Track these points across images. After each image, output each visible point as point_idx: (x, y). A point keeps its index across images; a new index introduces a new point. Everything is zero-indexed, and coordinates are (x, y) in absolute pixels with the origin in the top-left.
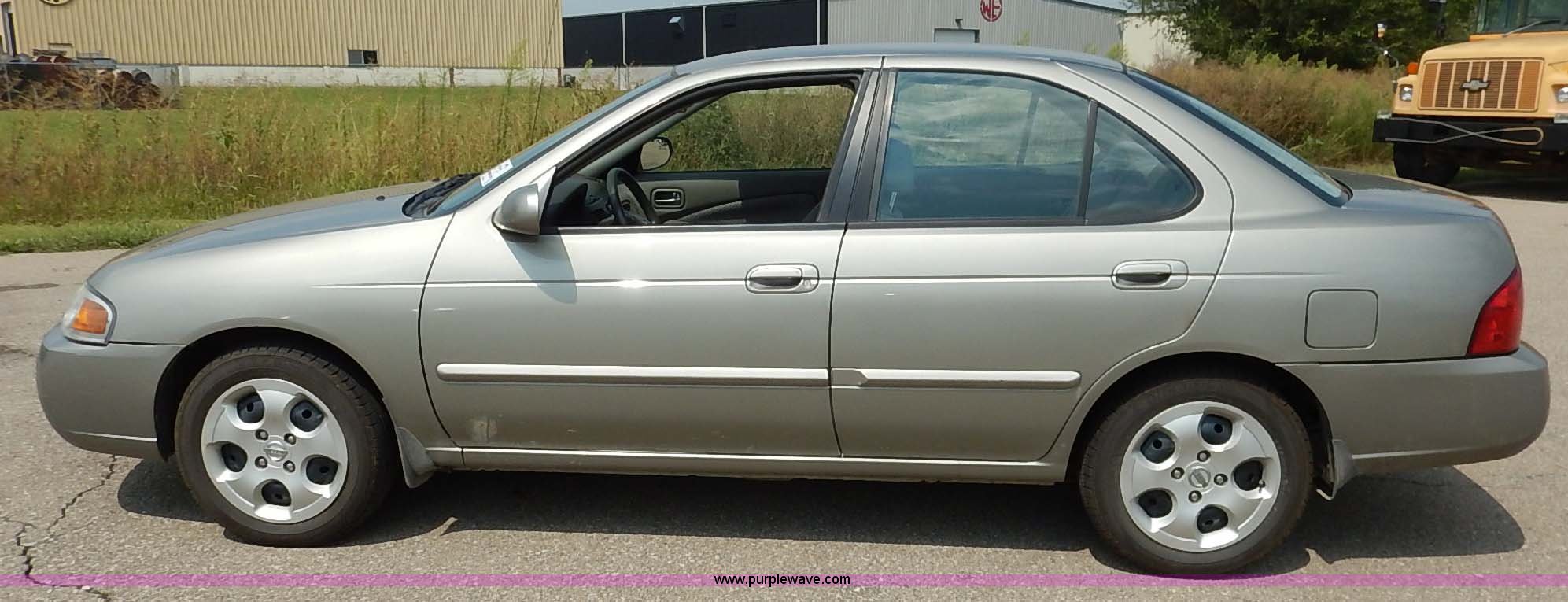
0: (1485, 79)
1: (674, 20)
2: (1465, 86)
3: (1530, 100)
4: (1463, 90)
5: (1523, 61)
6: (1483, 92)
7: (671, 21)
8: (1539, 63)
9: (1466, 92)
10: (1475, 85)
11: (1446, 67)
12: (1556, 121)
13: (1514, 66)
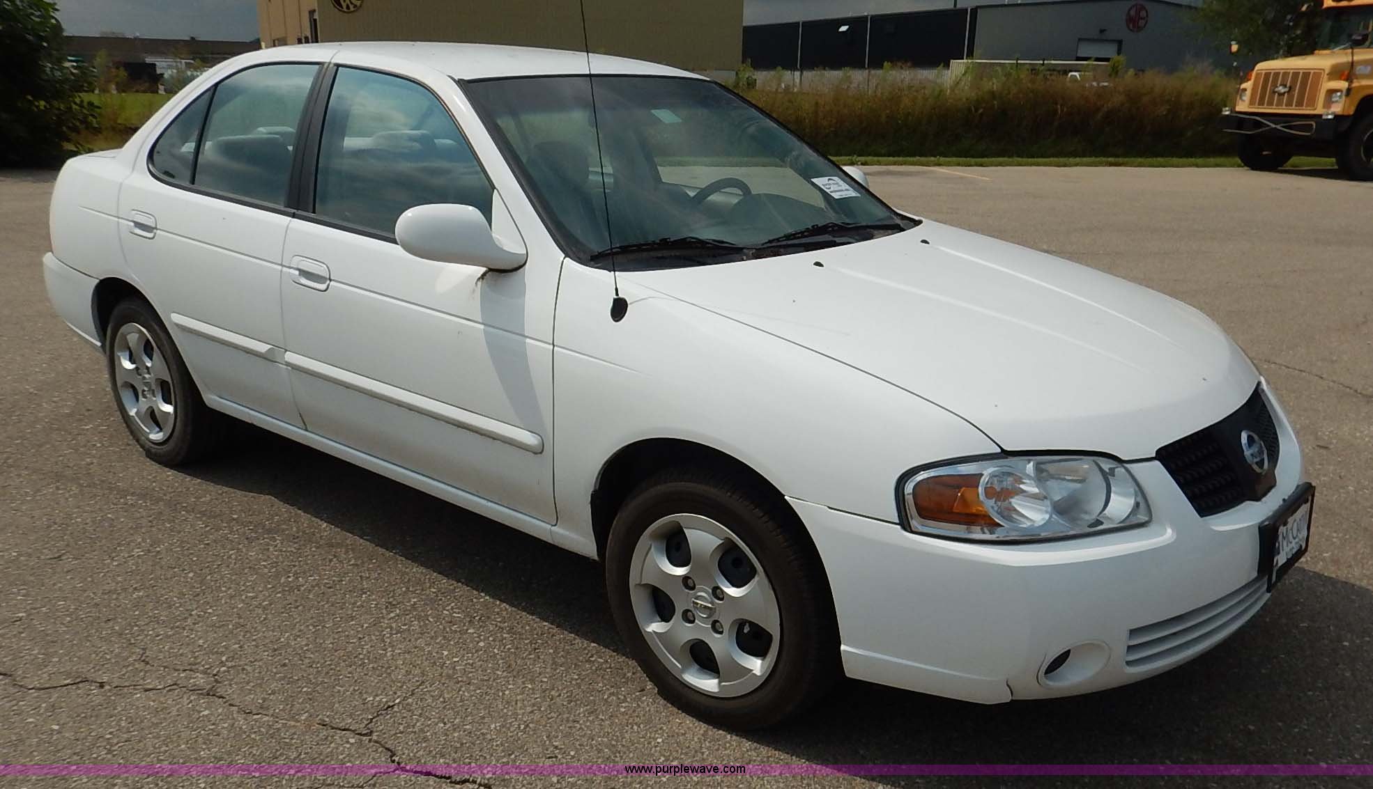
0: (1288, 85)
1: (844, 28)
2: (1276, 89)
3: (1312, 102)
4: (1274, 92)
5: (1312, 71)
6: (1286, 95)
7: (840, 30)
8: (1321, 73)
9: (1277, 94)
10: (1281, 89)
11: (1267, 75)
12: (1324, 117)
13: (1306, 75)
